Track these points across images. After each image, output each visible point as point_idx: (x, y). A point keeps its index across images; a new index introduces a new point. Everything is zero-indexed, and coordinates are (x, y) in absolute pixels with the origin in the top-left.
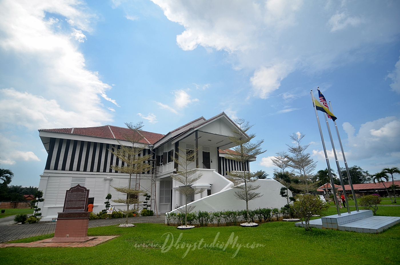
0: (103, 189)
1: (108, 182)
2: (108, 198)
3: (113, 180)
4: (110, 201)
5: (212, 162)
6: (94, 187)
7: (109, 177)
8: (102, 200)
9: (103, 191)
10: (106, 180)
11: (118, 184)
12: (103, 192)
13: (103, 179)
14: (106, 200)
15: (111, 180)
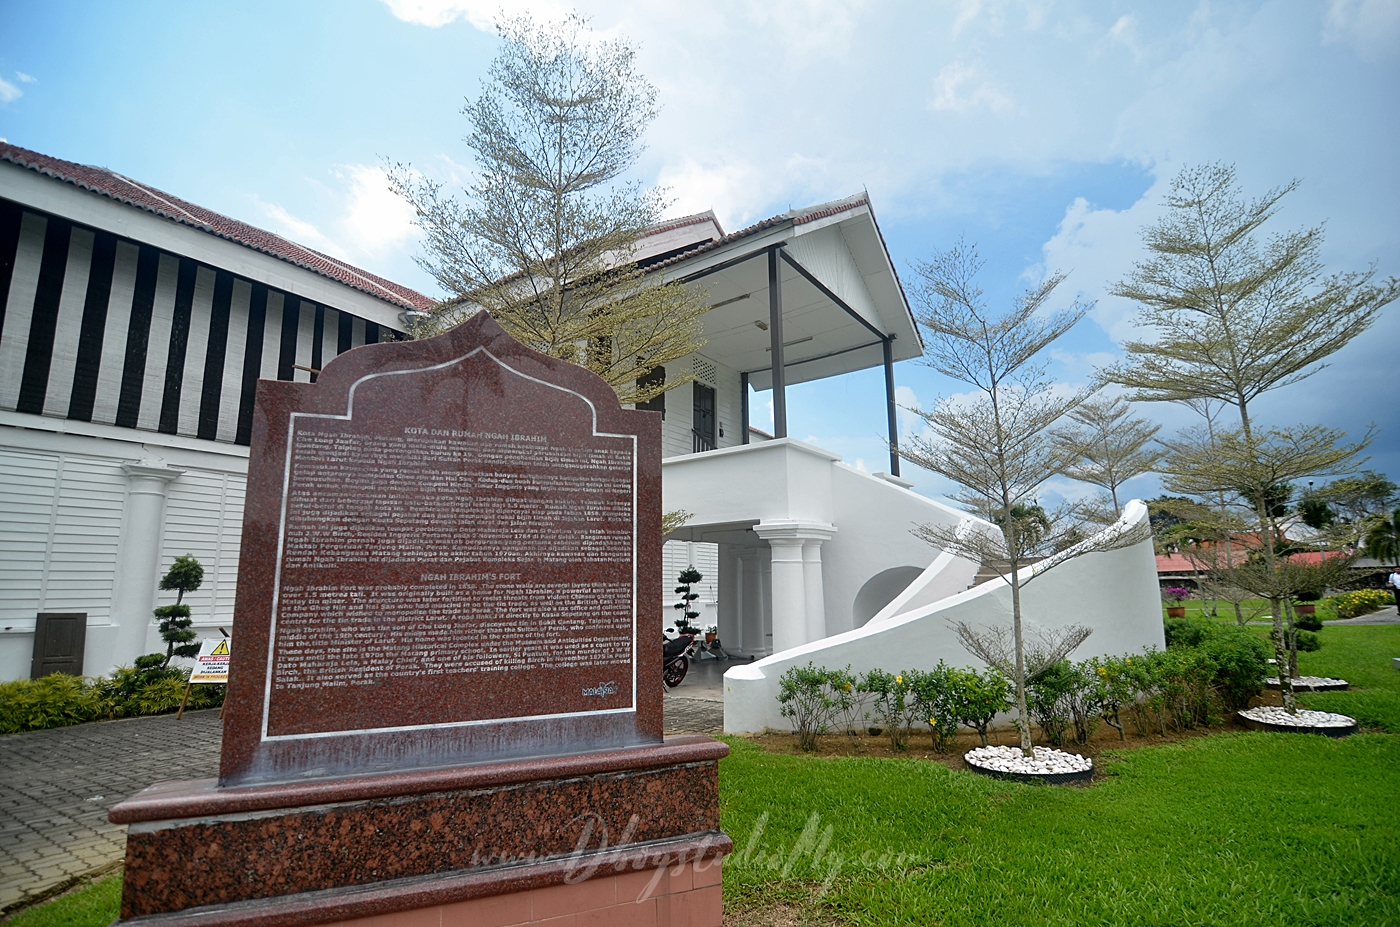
0: (116, 532)
1: (151, 487)
2: (175, 587)
3: (183, 479)
4: (189, 599)
5: (721, 435)
6: (48, 510)
7: (152, 461)
8: (107, 594)
9: (114, 541)
10: (134, 474)
11: (218, 507)
12: (113, 550)
13: (112, 468)
14: (170, 598)
15: (169, 478)
